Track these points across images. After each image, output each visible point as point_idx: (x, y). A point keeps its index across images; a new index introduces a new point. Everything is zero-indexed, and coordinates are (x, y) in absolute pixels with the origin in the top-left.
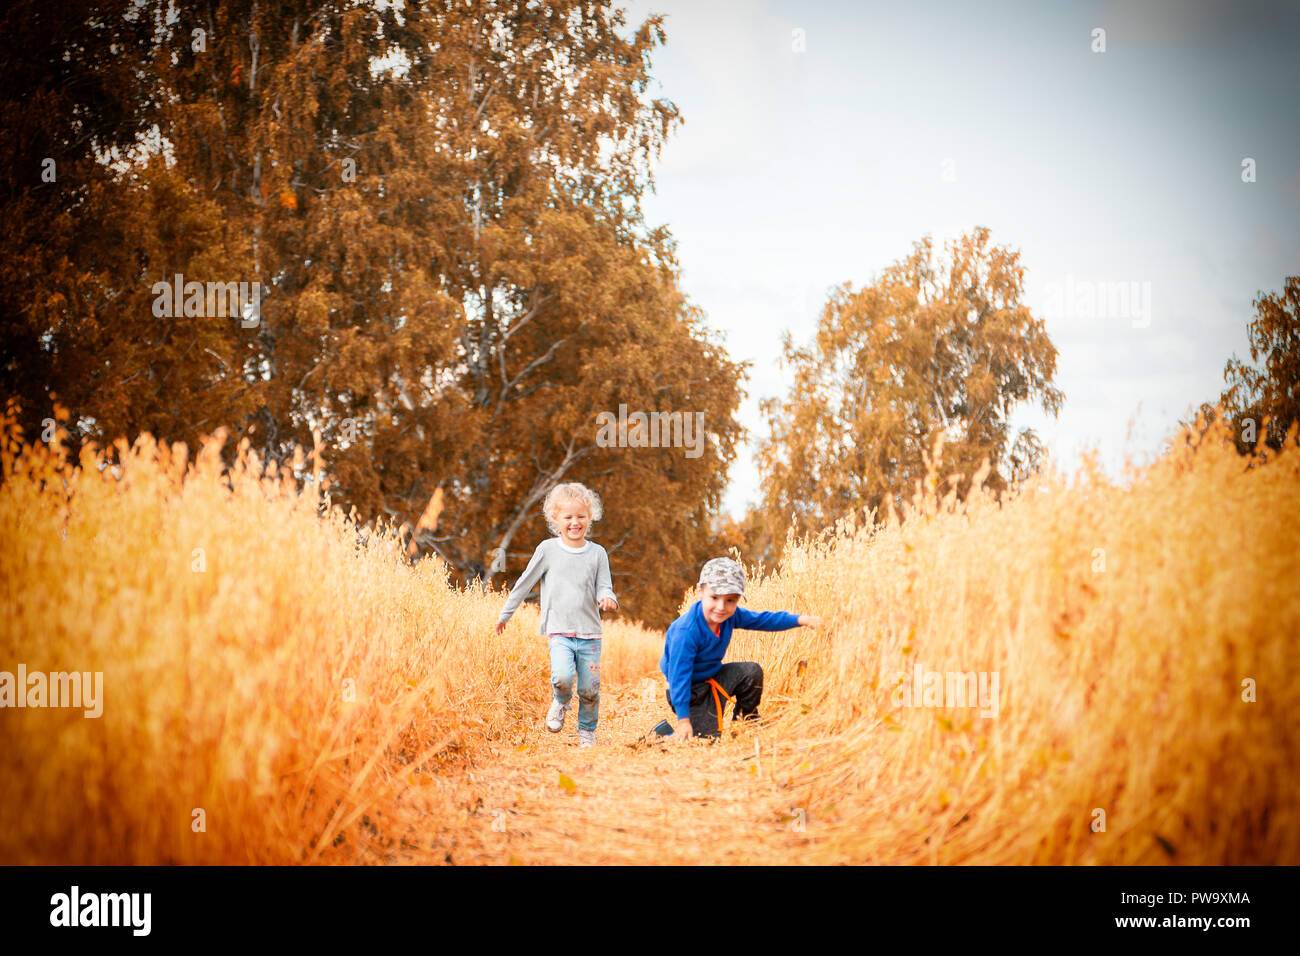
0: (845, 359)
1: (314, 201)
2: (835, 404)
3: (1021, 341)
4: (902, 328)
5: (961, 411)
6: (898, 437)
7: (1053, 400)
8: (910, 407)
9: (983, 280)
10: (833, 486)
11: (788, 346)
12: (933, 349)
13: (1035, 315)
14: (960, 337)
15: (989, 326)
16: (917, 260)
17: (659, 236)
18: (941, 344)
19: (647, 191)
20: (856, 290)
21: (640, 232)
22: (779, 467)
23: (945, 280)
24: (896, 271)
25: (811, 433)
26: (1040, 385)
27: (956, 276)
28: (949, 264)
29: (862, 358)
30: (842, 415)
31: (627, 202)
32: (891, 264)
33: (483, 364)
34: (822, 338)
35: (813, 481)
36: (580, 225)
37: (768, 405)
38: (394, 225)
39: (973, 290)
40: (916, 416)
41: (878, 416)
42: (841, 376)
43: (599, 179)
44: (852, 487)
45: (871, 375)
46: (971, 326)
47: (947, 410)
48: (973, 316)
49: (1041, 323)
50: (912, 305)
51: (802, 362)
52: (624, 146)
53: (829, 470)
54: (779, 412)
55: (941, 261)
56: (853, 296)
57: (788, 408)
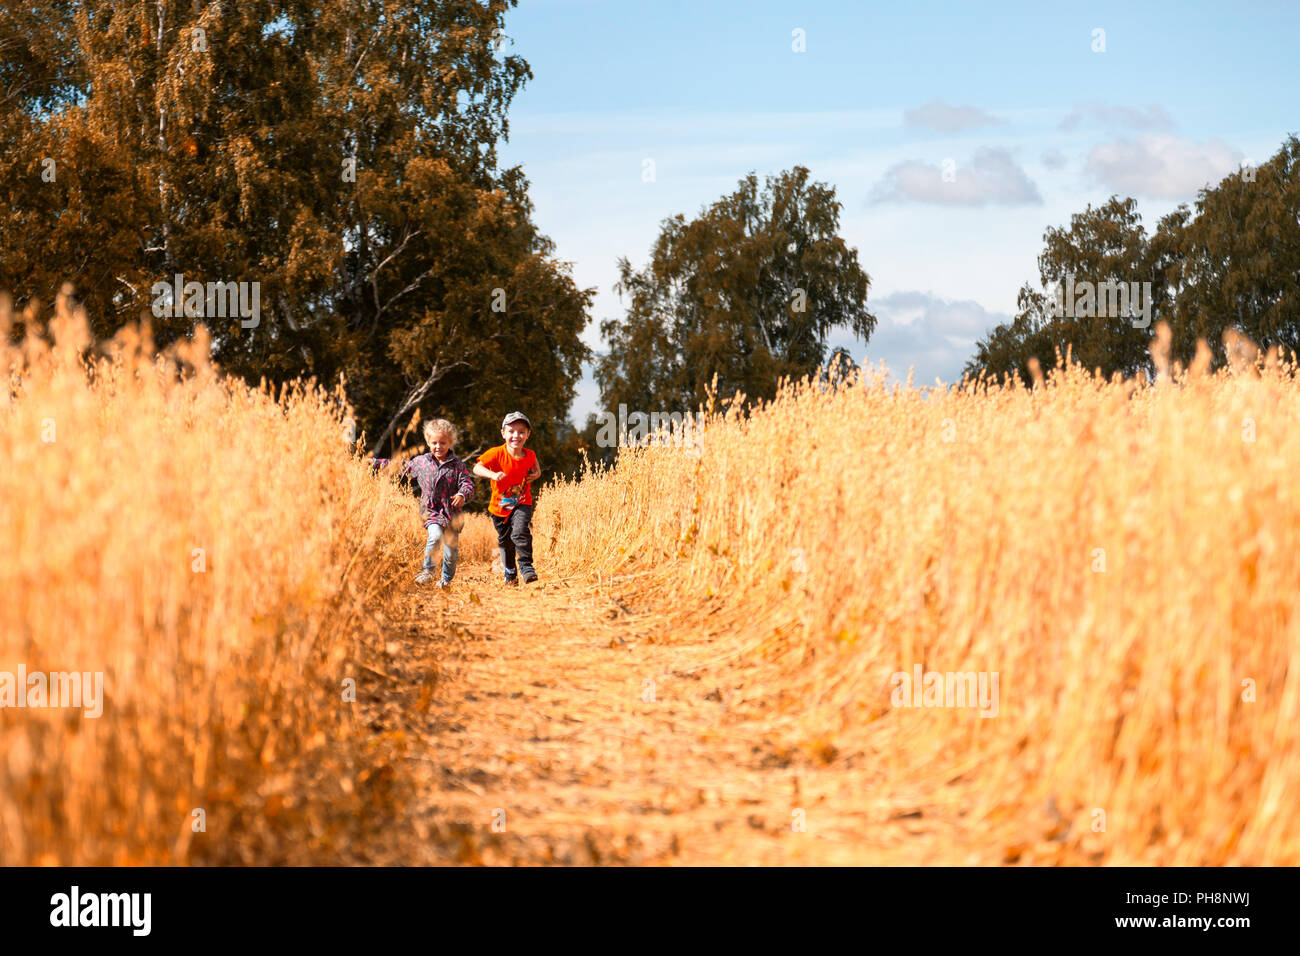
0: (677, 286)
1: (212, 148)
2: (669, 324)
3: (835, 269)
4: (729, 258)
5: (782, 333)
6: (725, 356)
7: (865, 324)
8: (736, 329)
9: (802, 214)
10: (666, 399)
11: (626, 273)
12: (757, 277)
13: (849, 246)
14: (780, 265)
15: (807, 256)
16: (742, 196)
17: (513, 175)
18: (764, 272)
19: (500, 139)
20: (688, 222)
21: (495, 175)
22: (619, 381)
23: (768, 215)
24: (723, 206)
25: (647, 351)
26: (852, 310)
27: (778, 211)
28: (772, 200)
29: (692, 284)
30: (674, 336)
31: (483, 148)
32: (719, 200)
33: (358, 291)
34: (657, 266)
35: (649, 394)
36: (444, 169)
37: (609, 327)
38: (282, 169)
39: (791, 224)
40: (740, 337)
41: (707, 337)
42: (674, 303)
43: (460, 127)
44: (684, 400)
45: (701, 301)
46: (792, 256)
47: (769, 331)
48: (793, 248)
49: (854, 253)
50: (740, 236)
51: (640, 288)
52: (480, 98)
53: (662, 383)
54: (619, 333)
55: (764, 196)
56: (685, 229)
57: (626, 330)
